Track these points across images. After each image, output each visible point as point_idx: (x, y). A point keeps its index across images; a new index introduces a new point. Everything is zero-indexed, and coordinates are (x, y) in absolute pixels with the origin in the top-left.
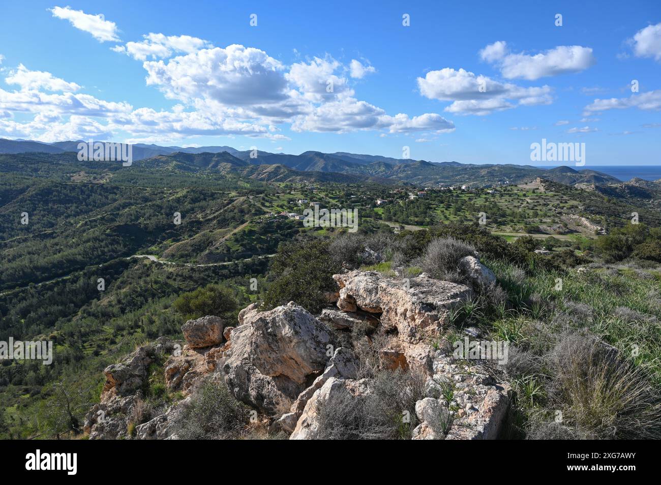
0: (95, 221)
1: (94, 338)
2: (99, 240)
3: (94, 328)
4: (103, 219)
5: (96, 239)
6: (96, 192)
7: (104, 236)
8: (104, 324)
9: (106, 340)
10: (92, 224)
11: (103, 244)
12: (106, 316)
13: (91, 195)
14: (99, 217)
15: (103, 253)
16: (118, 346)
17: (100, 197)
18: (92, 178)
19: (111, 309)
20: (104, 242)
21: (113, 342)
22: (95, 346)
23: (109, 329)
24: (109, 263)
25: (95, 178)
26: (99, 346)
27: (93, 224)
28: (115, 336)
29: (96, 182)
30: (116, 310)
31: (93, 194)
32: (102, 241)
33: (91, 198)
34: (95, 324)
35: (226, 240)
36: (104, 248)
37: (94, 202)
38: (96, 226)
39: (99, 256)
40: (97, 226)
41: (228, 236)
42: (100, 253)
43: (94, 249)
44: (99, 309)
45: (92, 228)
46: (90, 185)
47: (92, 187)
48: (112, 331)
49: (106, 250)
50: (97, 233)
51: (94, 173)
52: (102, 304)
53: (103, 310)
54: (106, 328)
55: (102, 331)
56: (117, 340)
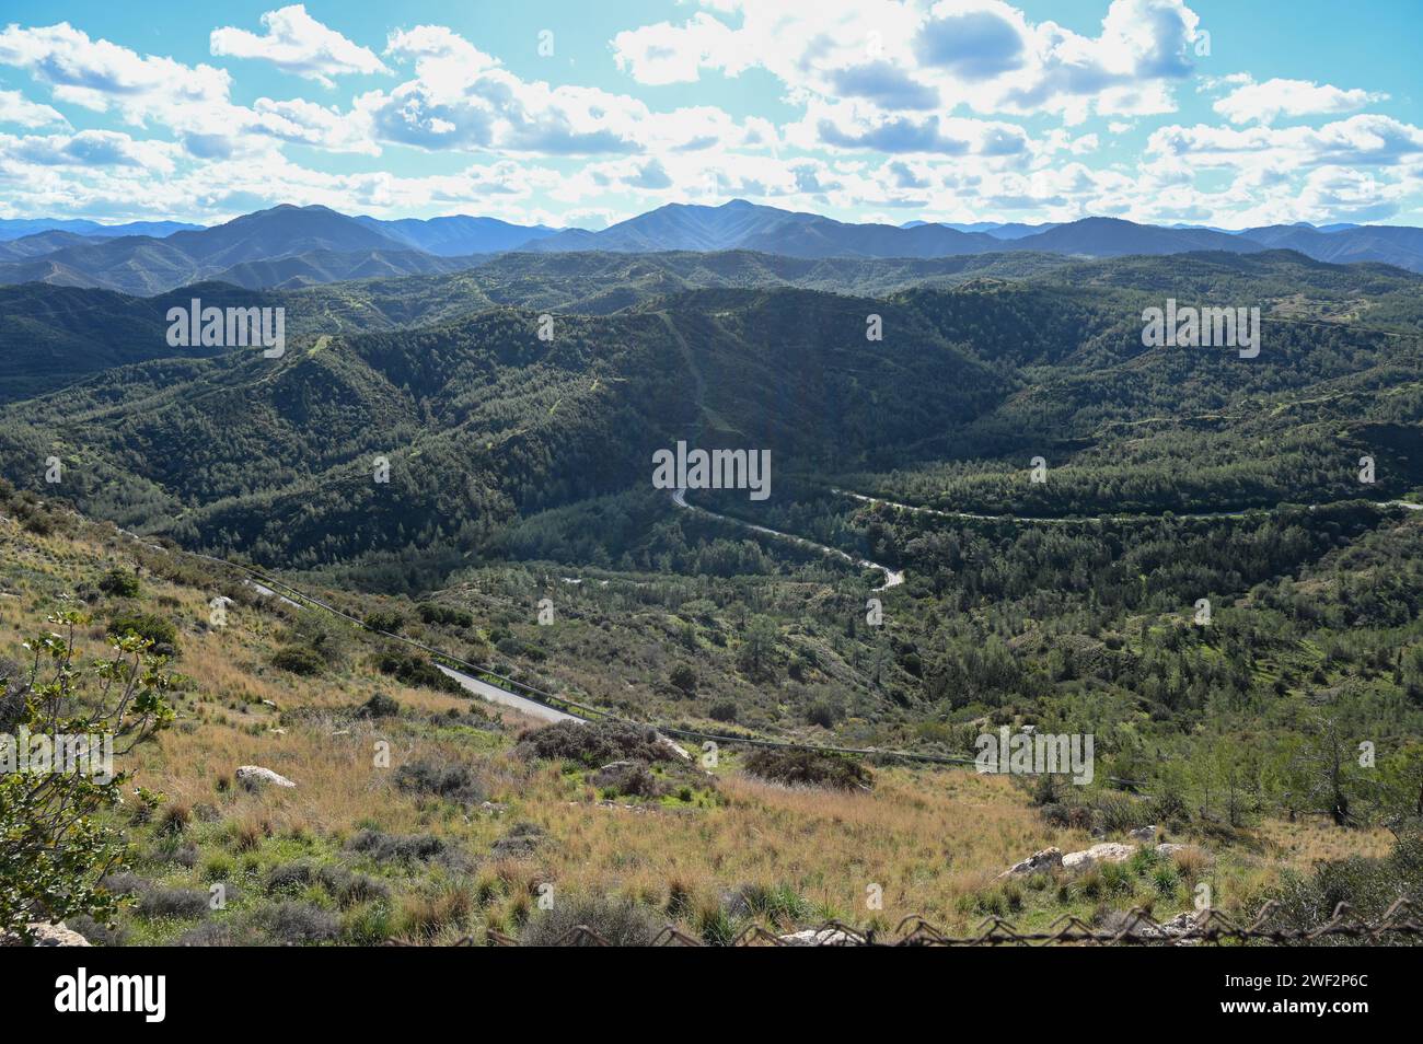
0: (1314, 407)
1: (1279, 657)
2: (1319, 452)
3: (1282, 635)
4: (1332, 404)
5: (1311, 448)
6: (1327, 341)
7: (1330, 445)
8: (1304, 634)
9: (1305, 669)
10: (1306, 414)
11: (1326, 461)
12: (1307, 618)
13: (1314, 349)
14: (1324, 399)
15: (1323, 481)
16: (1334, 691)
17: (1334, 353)
18: (1319, 309)
19: (1321, 606)
20: (1330, 457)
21: (1319, 679)
22: (1279, 672)
23: (1314, 648)
24: (1332, 505)
25: (1326, 310)
26: (1286, 676)
27: (1308, 413)
28: (1328, 668)
29: (1326, 318)
30: (1333, 612)
31: (1318, 347)
32: (1325, 454)
33: (1312, 354)
34: (1286, 630)
36: (1328, 470)
37: (1318, 364)
38: (1313, 418)
39: (1310, 486)
40: (1316, 417)
42: (1315, 479)
43: (1303, 468)
44: (1295, 600)
45: (1304, 421)
46: (1315, 326)
47: (1319, 330)
48: (1323, 656)
49: (1331, 475)
50: (1316, 435)
51: (1327, 298)
52: (1302, 591)
53: (1304, 605)
54: (1307, 642)
55: (1301, 649)
56: (1330, 679)
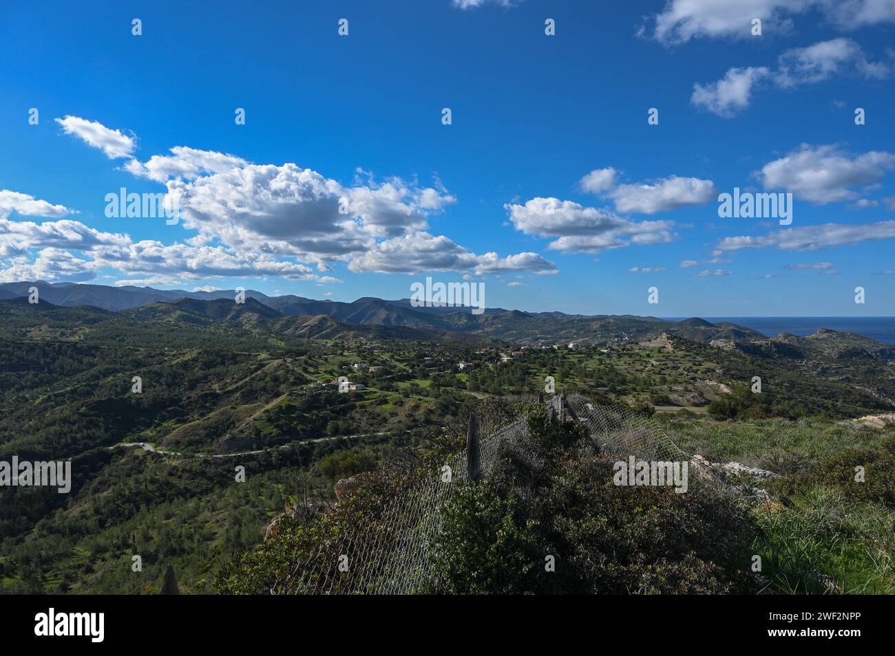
0: (63, 395)
1: (61, 565)
2: (69, 423)
3: (61, 550)
4: (74, 391)
5: (64, 421)
6: (66, 353)
7: (76, 417)
8: (75, 544)
9: (79, 566)
10: (58, 400)
11: (75, 428)
12: (76, 532)
13: (58, 358)
14: (68, 389)
15: (75, 441)
16: (99, 574)
17: (71, 360)
18: (58, 333)
19: (84, 522)
20: (77, 425)
21: (89, 570)
22: (62, 576)
23: (83, 551)
24: (82, 455)
25: (63, 334)
26: (67, 577)
27: (59, 399)
28: (93, 561)
29: (63, 339)
30: (91, 523)
31: (61, 357)
32: (74, 423)
33: (58, 362)
34: (63, 545)
35: (255, 420)
36: (76, 433)
37: (62, 368)
38: (63, 402)
39: (67, 446)
40: (65, 401)
41: (257, 414)
42: (69, 441)
43: (60, 435)
44: (66, 523)
45: (57, 405)
46: (57, 344)
47: (60, 347)
48: (89, 554)
49: (79, 436)
50: (67, 413)
51: (63, 327)
52: (71, 515)
53: (73, 523)
54: (79, 549)
55: (73, 554)
56: (95, 567)
